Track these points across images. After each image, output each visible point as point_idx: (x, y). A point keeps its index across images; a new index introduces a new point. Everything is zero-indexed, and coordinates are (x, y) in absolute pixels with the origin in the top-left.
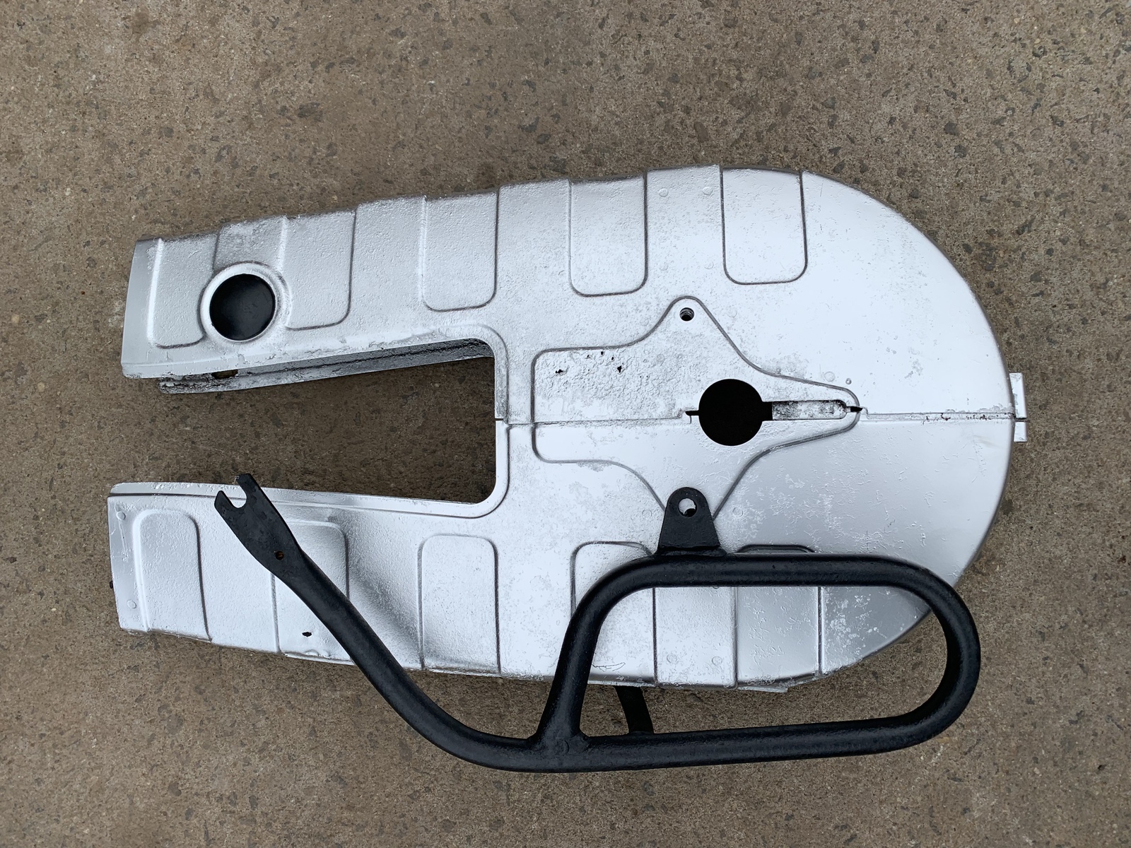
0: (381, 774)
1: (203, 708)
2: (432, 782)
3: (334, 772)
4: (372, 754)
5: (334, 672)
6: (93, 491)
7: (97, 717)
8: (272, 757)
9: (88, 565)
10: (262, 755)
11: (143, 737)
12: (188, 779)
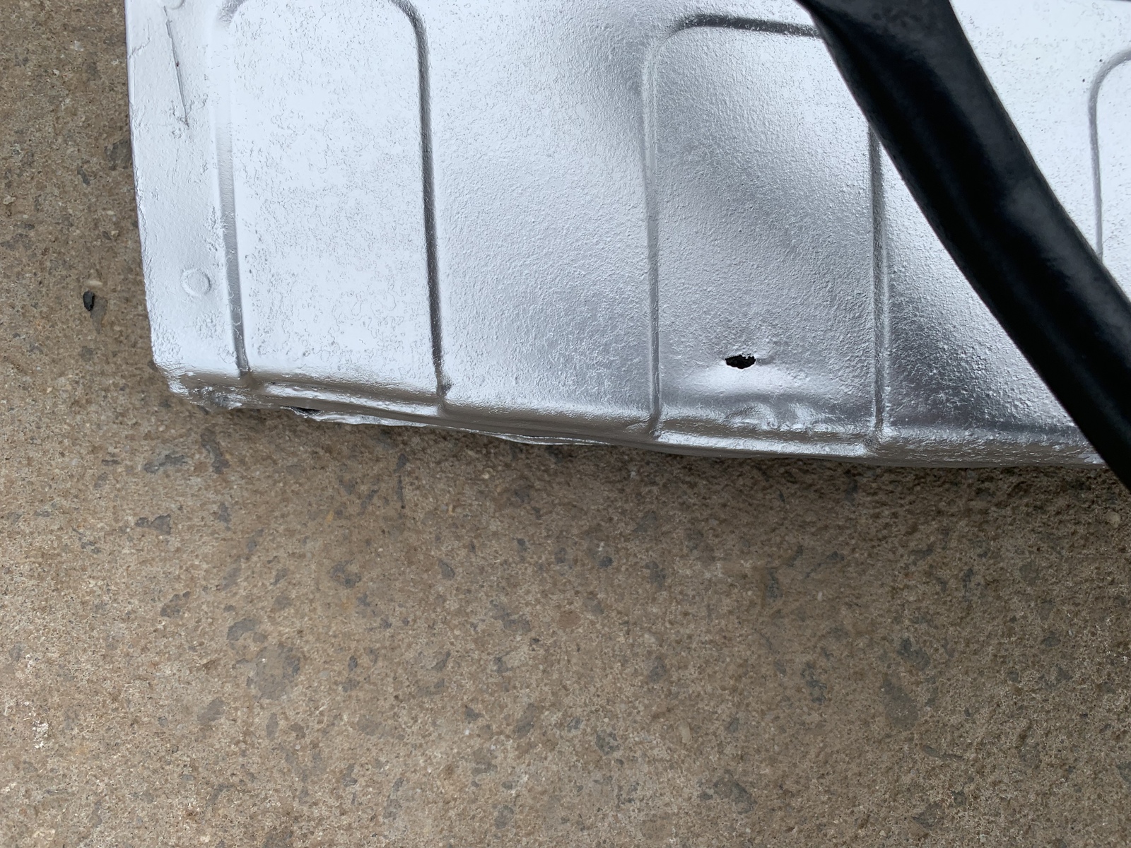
0: (843, 766)
1: (357, 625)
2: (971, 780)
3: (719, 773)
4: (815, 717)
5: (707, 513)
6: (34, 60)
7: (50, 662)
8: (551, 744)
9: (20, 252)
10: (523, 741)
11: (187, 710)
12: (321, 820)
